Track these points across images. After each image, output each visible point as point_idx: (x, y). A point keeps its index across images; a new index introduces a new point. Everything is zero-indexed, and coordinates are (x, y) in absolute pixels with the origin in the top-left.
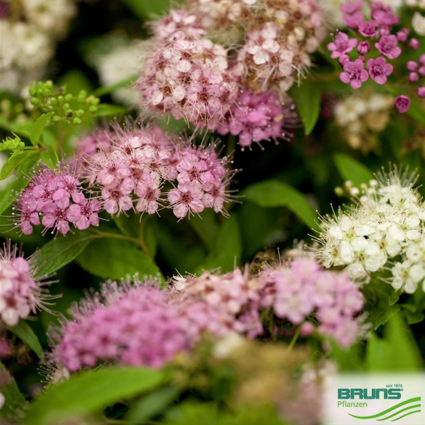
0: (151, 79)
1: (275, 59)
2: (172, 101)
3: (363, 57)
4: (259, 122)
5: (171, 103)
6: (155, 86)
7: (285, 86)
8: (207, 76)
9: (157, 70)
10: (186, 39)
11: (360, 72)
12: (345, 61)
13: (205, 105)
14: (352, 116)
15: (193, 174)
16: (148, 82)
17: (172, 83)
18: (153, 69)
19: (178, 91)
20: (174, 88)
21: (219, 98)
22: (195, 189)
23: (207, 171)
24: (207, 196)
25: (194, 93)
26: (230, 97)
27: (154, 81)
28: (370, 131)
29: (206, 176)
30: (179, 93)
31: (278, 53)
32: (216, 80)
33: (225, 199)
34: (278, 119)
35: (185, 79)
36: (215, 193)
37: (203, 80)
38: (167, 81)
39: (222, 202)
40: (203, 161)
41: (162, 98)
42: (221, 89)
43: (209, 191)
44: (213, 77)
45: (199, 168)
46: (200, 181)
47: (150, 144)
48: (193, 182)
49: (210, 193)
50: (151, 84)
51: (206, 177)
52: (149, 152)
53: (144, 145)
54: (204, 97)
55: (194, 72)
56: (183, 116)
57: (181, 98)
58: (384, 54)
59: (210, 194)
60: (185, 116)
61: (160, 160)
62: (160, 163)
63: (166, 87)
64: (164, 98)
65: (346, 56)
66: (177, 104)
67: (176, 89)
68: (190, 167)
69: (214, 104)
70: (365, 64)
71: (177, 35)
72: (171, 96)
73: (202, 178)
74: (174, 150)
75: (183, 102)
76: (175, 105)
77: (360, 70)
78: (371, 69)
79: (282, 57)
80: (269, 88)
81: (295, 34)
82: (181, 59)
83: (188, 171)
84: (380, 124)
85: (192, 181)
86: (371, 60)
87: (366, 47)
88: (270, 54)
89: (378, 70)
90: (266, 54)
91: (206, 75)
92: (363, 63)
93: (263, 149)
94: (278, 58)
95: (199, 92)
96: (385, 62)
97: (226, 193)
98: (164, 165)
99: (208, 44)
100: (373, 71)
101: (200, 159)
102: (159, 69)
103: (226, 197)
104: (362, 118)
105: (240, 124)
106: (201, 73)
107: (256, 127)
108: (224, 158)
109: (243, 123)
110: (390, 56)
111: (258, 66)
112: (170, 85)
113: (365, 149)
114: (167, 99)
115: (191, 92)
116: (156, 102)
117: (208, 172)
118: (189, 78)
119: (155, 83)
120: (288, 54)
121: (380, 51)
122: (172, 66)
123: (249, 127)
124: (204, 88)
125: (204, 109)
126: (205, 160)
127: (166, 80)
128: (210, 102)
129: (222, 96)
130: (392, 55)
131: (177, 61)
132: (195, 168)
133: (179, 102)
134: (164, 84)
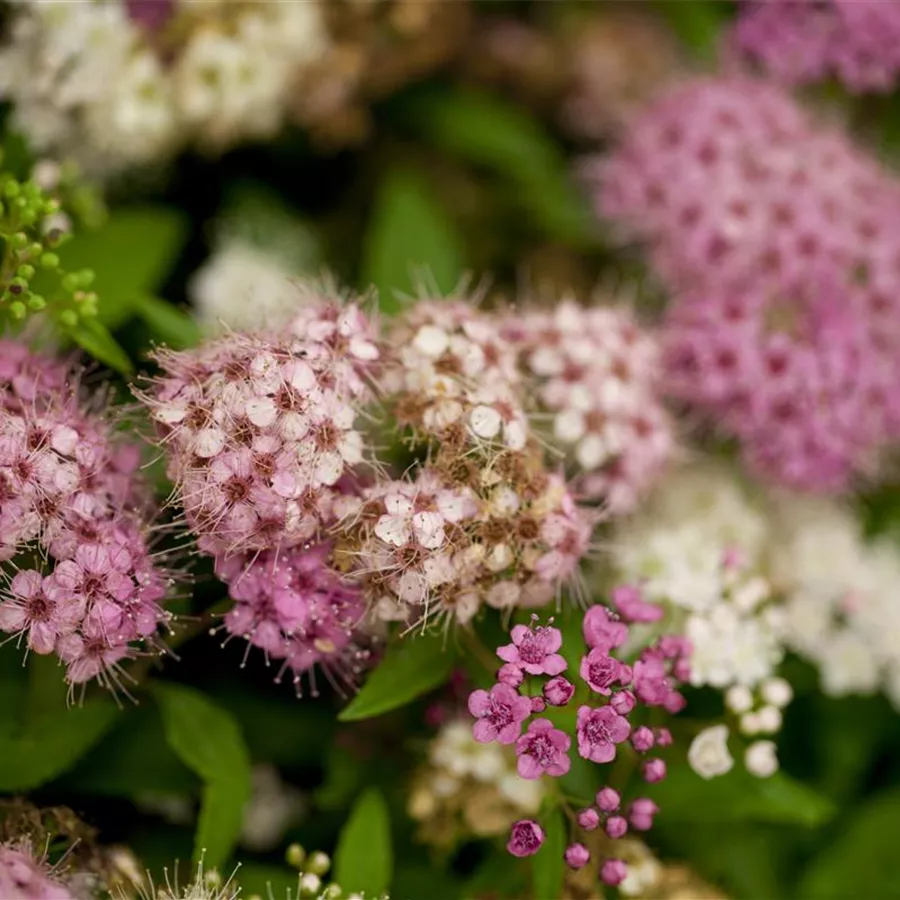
0: (199, 373)
1: (412, 555)
2: (187, 442)
3: (541, 706)
4: (288, 619)
5: (182, 442)
6: (191, 391)
7: (386, 610)
8: (279, 465)
9: (220, 371)
10: (318, 372)
11: (510, 720)
12: (506, 679)
13: (227, 504)
14: (459, 764)
15: (92, 585)
16: (191, 373)
17: (218, 414)
18: (216, 363)
19: (212, 437)
20: (211, 427)
21: (259, 518)
22: (68, 611)
23: (118, 603)
24: (77, 640)
25: (230, 468)
26: (280, 535)
27: (198, 381)
28: (459, 815)
29: (108, 608)
30: (209, 441)
31: (428, 552)
32: (287, 486)
33: (101, 674)
34: (325, 646)
35: (244, 433)
36: (95, 647)
37: (266, 466)
38: (213, 404)
39: (93, 673)
40: (132, 582)
41: (178, 420)
42: (277, 509)
43: (88, 638)
44: (287, 476)
45: (111, 587)
46: (90, 605)
47: (82, 467)
48: (77, 595)
49: (86, 640)
50: (190, 381)
51: (106, 611)
52: (65, 479)
53: (71, 458)
54: (238, 490)
55: (266, 437)
56: (178, 482)
57: (203, 454)
58: (581, 736)
59: (84, 642)
60: (180, 485)
61: (70, 508)
62: (65, 512)
63: (201, 411)
64: (181, 422)
65: (517, 673)
66: (189, 454)
67: (213, 430)
68: (98, 568)
69: (241, 519)
70: (531, 719)
71: (312, 352)
72: (195, 434)
73: (98, 605)
74: (111, 516)
75: (201, 462)
76: (184, 452)
77: (514, 718)
78: (532, 736)
79: (427, 564)
80: (360, 586)
81: (489, 552)
82: (271, 395)
83: (87, 572)
84: (486, 823)
85: (76, 592)
86: (548, 723)
87: (563, 694)
88: (413, 539)
89: (539, 750)
90: (408, 534)
91: (281, 461)
92: (529, 713)
93: (243, 666)
94: (417, 560)
95: (239, 476)
96: (567, 749)
97: (114, 667)
98: (66, 522)
99: (344, 417)
100: (532, 742)
101: (131, 572)
102: (225, 372)
103: (107, 672)
104: (471, 783)
105: (256, 591)
106: (276, 449)
107: (275, 621)
108: (167, 613)
109: (262, 593)
110: (585, 750)
111: (374, 535)
112: (211, 416)
113: (426, 835)
114: (185, 431)
115: (228, 462)
116: (161, 416)
117: (117, 606)
118: (251, 436)
119: (196, 384)
120: (443, 571)
121: (580, 724)
122: (247, 389)
123: (265, 609)
124: (251, 477)
125: (217, 509)
126: (137, 584)
127: (213, 400)
128: (239, 509)
129: (267, 520)
130: (592, 751)
131: (263, 392)
132: (105, 579)
133: (194, 454)
134: (205, 402)
